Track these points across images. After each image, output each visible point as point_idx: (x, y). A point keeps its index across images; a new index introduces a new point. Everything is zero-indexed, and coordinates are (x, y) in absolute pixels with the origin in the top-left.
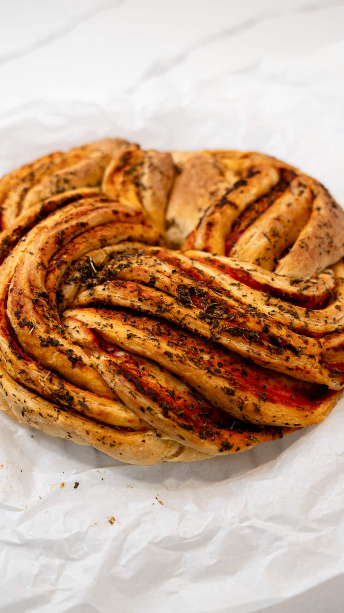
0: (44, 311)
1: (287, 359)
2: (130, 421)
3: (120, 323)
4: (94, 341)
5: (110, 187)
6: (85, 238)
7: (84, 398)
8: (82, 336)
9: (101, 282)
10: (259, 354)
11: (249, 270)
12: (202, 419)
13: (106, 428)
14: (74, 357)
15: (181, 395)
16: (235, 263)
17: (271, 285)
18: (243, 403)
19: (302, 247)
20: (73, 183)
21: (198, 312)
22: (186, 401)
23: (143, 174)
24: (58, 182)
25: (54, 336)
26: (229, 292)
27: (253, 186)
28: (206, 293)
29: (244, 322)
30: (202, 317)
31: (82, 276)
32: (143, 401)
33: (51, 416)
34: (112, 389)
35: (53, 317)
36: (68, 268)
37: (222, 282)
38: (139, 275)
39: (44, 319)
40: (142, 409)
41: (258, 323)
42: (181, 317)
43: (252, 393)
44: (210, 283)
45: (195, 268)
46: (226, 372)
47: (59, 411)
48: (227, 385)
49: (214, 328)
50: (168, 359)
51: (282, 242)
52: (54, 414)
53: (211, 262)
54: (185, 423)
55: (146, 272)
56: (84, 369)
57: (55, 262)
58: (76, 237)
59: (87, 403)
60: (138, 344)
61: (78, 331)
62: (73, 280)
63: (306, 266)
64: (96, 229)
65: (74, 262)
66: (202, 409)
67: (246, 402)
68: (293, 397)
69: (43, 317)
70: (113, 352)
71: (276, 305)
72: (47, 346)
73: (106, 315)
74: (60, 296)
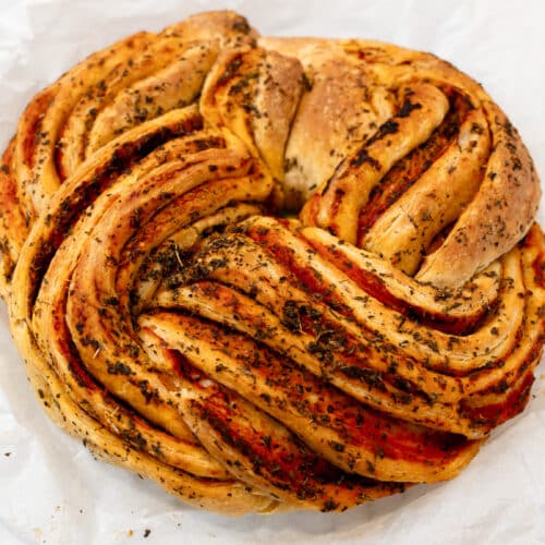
0: (112, 324)
1: (415, 409)
2: (213, 473)
3: (208, 347)
4: (175, 368)
5: (212, 110)
6: (170, 213)
7: (159, 443)
8: (161, 360)
9: (189, 283)
10: (380, 403)
11: (383, 275)
12: (302, 473)
13: (185, 475)
14: (149, 391)
15: (279, 443)
16: (366, 260)
17: (408, 301)
18: (354, 461)
19: (459, 241)
20: (159, 103)
21: (308, 340)
22: (284, 449)
23: (257, 92)
24: (138, 101)
25: (125, 360)
26: (352, 311)
27: (408, 134)
28: (321, 315)
29: (366, 359)
30: (313, 350)
31: (163, 270)
32: (230, 453)
33: (119, 456)
34: (193, 434)
35: (126, 329)
36: (146, 260)
37: (345, 293)
38: (236, 280)
39: (113, 335)
40: (229, 463)
41: (384, 360)
42: (285, 347)
43: (366, 449)
44: (328, 296)
45: (311, 268)
46: (337, 420)
47: (128, 450)
48: (336, 438)
49: (326, 366)
50: (266, 403)
51: (435, 226)
52: (122, 452)
53: (334, 256)
54: (280, 481)
55: (246, 278)
56: (161, 407)
57: (128, 253)
58: (158, 212)
59: (162, 450)
60: (229, 380)
61: (155, 352)
62: (152, 276)
63: (461, 267)
64: (186, 197)
65: (154, 250)
66: (304, 459)
67: (358, 461)
68: (422, 448)
69: (111, 334)
70: (198, 380)
71: (410, 333)
72: (116, 373)
73: (193, 331)
74: (133, 296)
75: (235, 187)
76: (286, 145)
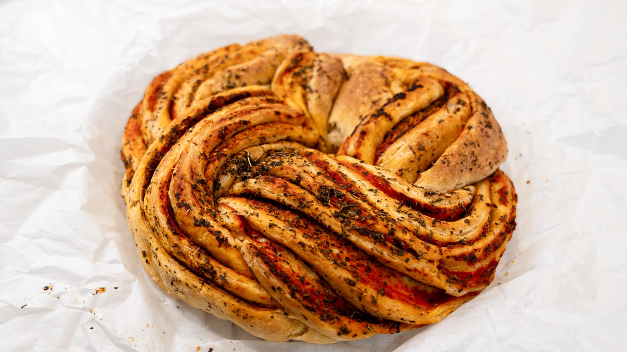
0: (200, 195)
1: (407, 260)
2: (262, 298)
3: (265, 214)
4: (241, 226)
5: (279, 87)
6: (246, 135)
7: (225, 274)
8: (231, 221)
9: (254, 176)
10: (382, 253)
11: (389, 179)
12: (325, 304)
13: (242, 302)
14: (221, 237)
15: (310, 282)
16: (378, 171)
17: (405, 194)
18: (362, 294)
19: (444, 163)
20: (244, 80)
21: (333, 210)
22: (313, 287)
23: (311, 77)
24: (230, 77)
25: (206, 218)
26: (366, 196)
27: (413, 100)
28: (344, 195)
29: (373, 224)
30: (336, 216)
31: (239, 169)
32: (275, 281)
33: (196, 287)
34: (250, 268)
35: (208, 201)
36: (227, 161)
37: (362, 187)
38: (287, 173)
39: (200, 202)
40: (273, 288)
41: (386, 226)
42: (318, 213)
43: (371, 287)
44: (350, 187)
45: (340, 172)
46: (351, 266)
47: (203, 283)
48: (350, 277)
49: (345, 226)
50: (302, 248)
51: (428, 156)
52: (199, 285)
53: (357, 168)
54: (309, 304)
55: (294, 171)
56: (228, 249)
57: (215, 154)
58: (238, 133)
59: (227, 278)
60: (277, 233)
61: (228, 217)
62: (230, 172)
63: (445, 180)
64: (257, 127)
65: (233, 156)
66: (327, 296)
67: (365, 294)
68: (412, 297)
69: (199, 201)
70: (256, 238)
71: (406, 213)
72: (199, 226)
73: (255, 205)
74: (216, 184)
75: (292, 129)
76: (330, 114)
